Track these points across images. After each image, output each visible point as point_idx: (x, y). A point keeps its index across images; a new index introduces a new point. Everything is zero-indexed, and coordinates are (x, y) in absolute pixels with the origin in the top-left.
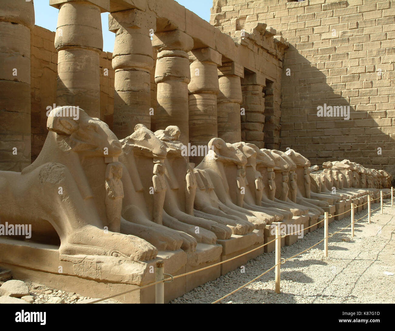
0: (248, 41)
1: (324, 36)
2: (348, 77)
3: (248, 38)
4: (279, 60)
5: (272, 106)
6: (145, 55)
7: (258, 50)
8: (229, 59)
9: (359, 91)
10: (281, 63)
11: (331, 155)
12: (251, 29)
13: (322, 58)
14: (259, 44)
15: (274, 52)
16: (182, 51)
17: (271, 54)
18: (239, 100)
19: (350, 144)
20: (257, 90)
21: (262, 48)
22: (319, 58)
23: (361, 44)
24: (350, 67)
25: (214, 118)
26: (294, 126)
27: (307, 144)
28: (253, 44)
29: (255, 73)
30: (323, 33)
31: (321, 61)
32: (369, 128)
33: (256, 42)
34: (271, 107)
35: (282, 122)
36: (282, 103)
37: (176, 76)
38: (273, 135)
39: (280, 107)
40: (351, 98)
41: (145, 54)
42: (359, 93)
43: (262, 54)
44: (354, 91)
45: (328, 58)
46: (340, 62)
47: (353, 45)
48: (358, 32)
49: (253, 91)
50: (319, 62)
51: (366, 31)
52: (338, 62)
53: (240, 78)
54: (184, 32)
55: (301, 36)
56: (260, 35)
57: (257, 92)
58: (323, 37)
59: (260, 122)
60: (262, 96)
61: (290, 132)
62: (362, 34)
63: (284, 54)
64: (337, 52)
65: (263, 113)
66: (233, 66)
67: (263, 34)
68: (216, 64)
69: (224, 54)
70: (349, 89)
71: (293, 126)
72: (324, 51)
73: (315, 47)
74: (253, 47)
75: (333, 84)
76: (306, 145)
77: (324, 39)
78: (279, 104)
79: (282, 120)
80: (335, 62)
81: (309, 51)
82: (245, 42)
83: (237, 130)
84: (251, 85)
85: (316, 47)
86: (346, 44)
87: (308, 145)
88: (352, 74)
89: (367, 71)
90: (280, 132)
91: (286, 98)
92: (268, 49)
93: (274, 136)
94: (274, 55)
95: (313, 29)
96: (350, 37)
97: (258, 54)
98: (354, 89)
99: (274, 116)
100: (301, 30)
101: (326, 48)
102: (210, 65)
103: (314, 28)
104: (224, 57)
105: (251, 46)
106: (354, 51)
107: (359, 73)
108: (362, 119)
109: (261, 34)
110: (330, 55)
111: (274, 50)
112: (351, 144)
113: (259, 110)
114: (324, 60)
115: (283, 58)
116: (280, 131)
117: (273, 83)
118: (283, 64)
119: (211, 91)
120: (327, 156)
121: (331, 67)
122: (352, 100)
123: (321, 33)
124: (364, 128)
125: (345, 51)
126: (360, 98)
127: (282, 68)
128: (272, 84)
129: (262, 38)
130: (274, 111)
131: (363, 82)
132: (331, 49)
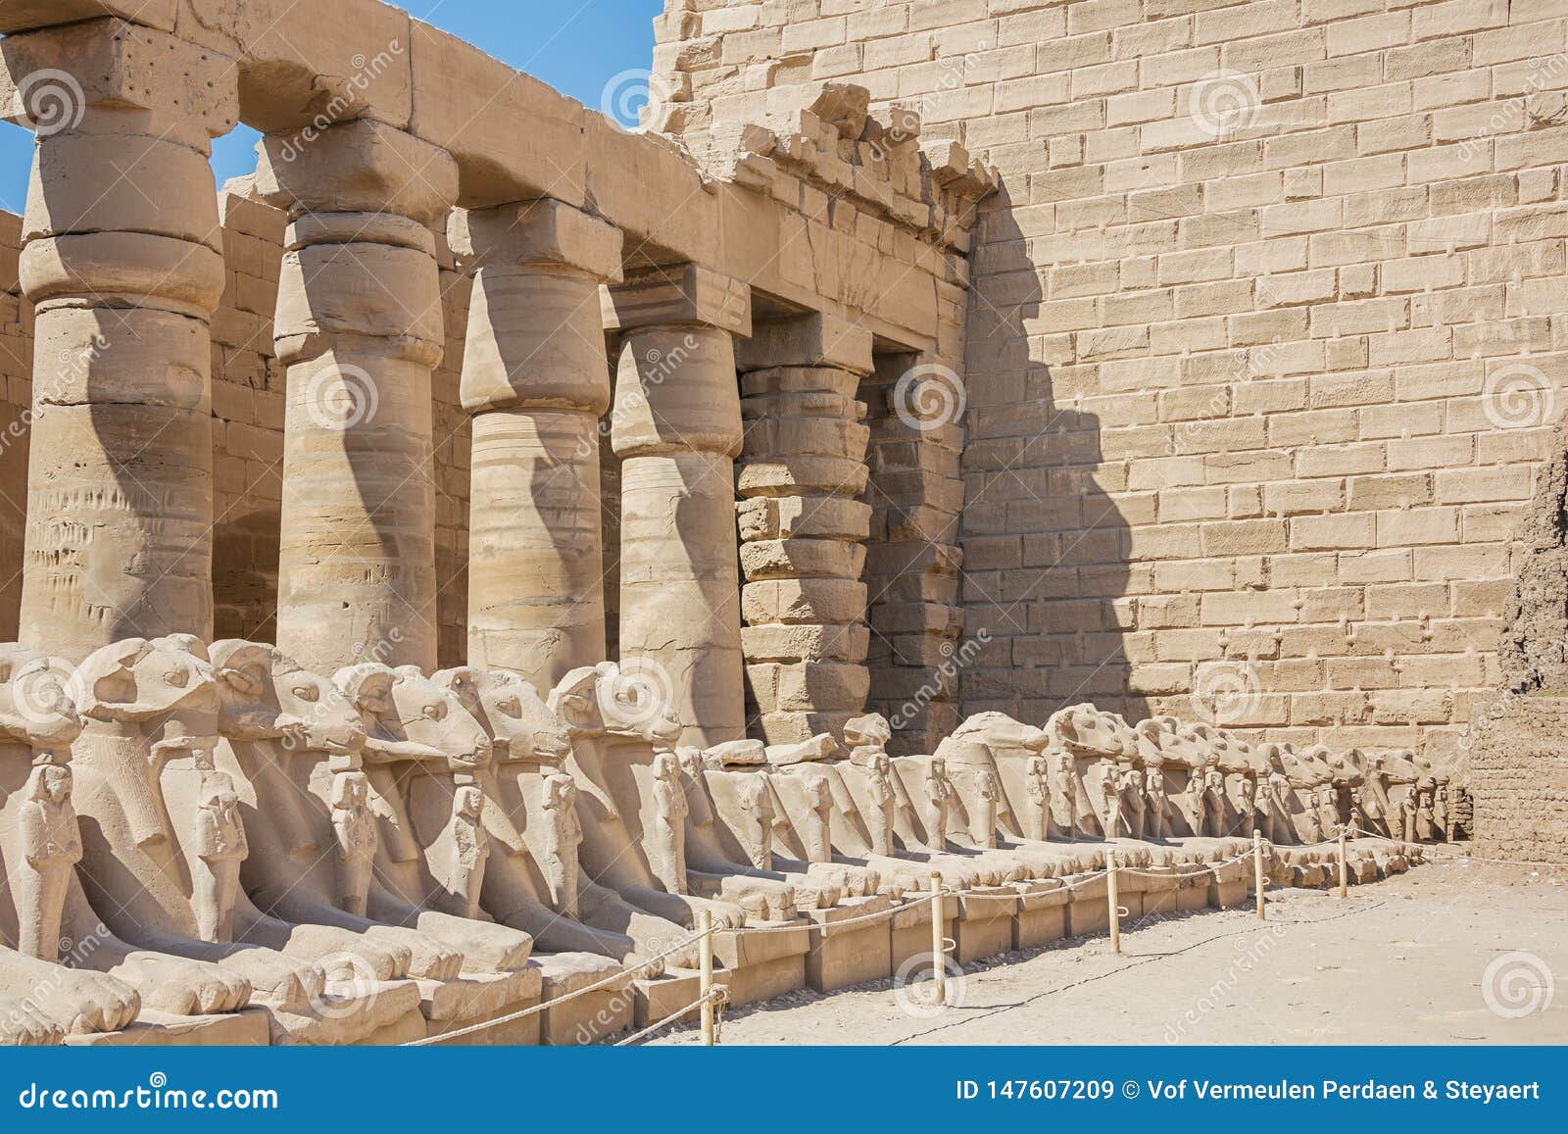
0: (769, 167)
1: (1152, 137)
2: (1260, 320)
3: (772, 153)
4: (951, 249)
5: (913, 461)
6: (171, 236)
7: (831, 208)
8: (669, 251)
9: (1307, 384)
10: (961, 264)
11: (1184, 684)
12: (791, 113)
13: (1143, 238)
14: (832, 181)
15: (920, 215)
16: (393, 218)
17: (902, 224)
18: (725, 436)
19: (1272, 629)
20: (829, 391)
21: (850, 195)
22: (1129, 238)
23: (1318, 166)
24: (1267, 273)
25: (582, 523)
26: (1023, 551)
27: (1080, 632)
28: (802, 182)
29: (817, 312)
30: (1147, 122)
31: (1140, 249)
32: (1356, 553)
33: (819, 172)
34: (909, 464)
35: (970, 534)
36: (970, 447)
37: (364, 331)
38: (920, 594)
39: (960, 463)
40: (1272, 416)
41: (171, 230)
42: (1307, 394)
43: (855, 222)
44: (1287, 383)
45: (1168, 234)
46: (1221, 255)
47: (1282, 173)
48: (1304, 114)
49: (808, 395)
50: (1132, 256)
51: (1341, 108)
52: (1214, 253)
53: (728, 337)
54: (408, 130)
55: (1052, 140)
56: (841, 138)
57: (828, 399)
58: (1148, 143)
59: (848, 536)
60: (855, 417)
61: (1003, 578)
62: (1320, 122)
63: (976, 224)
64: (1209, 206)
65: (859, 497)
66: (689, 282)
67: (858, 132)
68: (591, 272)
69: (638, 225)
70: (1264, 377)
71: (1019, 554)
72: (1153, 204)
73: (1113, 186)
74: (802, 195)
75: (1191, 352)
76: (1075, 636)
77: (1153, 152)
78: (955, 449)
79: (968, 525)
80: (1202, 254)
81: (1087, 206)
82: (752, 171)
83: (718, 574)
84: (802, 366)
85: (1120, 186)
86: (1249, 172)
87: (1083, 639)
88: (1279, 306)
89: (1342, 293)
90: (961, 580)
91: (987, 420)
92: (887, 199)
93: (925, 596)
94: (924, 228)
95: (1103, 107)
96: (1267, 139)
97: (831, 226)
98: (1286, 376)
99: (928, 505)
100: (1049, 113)
101: (1160, 189)
102: (560, 278)
103: (1109, 98)
104: (632, 241)
105: (786, 188)
106: (1284, 203)
107: (1310, 303)
108: (1326, 513)
109: (844, 135)
110: (1177, 224)
111: (922, 205)
112: (1276, 627)
113: (842, 483)
114: (1152, 248)
115: (974, 241)
116: (960, 575)
117: (919, 357)
118: (971, 271)
119: (562, 399)
120: (1167, 685)
121: (1184, 276)
122: (1279, 425)
123: (1140, 123)
124: (1334, 552)
125: (1244, 202)
126: (1314, 419)
127: (966, 289)
128: (915, 358)
129: (851, 150)
130: (925, 483)
131: (1328, 340)
132: (1179, 193)
